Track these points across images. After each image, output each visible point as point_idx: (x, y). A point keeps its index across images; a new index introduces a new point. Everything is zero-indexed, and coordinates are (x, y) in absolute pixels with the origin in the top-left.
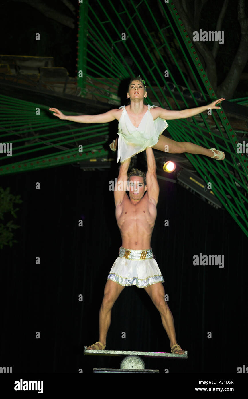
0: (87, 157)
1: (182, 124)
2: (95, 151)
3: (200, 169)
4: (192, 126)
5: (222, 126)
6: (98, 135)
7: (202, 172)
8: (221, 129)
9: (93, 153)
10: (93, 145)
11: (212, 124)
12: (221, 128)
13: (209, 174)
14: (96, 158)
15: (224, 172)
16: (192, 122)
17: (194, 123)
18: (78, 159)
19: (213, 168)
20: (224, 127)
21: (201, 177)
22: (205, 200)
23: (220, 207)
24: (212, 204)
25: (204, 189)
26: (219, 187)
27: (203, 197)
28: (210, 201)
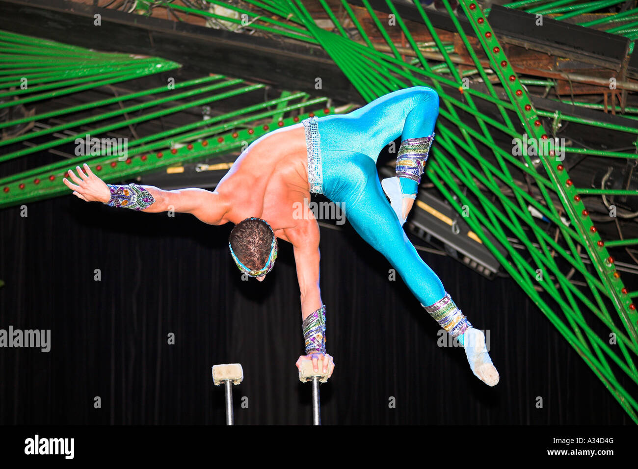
0: (160, 163)
1: (391, 71)
2: (178, 146)
3: (440, 178)
4: (415, 74)
5: (490, 71)
6: (184, 107)
7: (446, 185)
8: (489, 77)
9: (175, 152)
10: (173, 132)
11: (466, 66)
12: (488, 74)
13: (462, 191)
14: (183, 164)
15: (502, 184)
16: (415, 65)
17: (422, 66)
18: (137, 169)
19: (473, 176)
20: (495, 72)
21: (443, 198)
22: (455, 255)
23: (494, 270)
24: (474, 265)
25: (453, 229)
26: (491, 222)
27: (451, 247)
28: (469, 256)
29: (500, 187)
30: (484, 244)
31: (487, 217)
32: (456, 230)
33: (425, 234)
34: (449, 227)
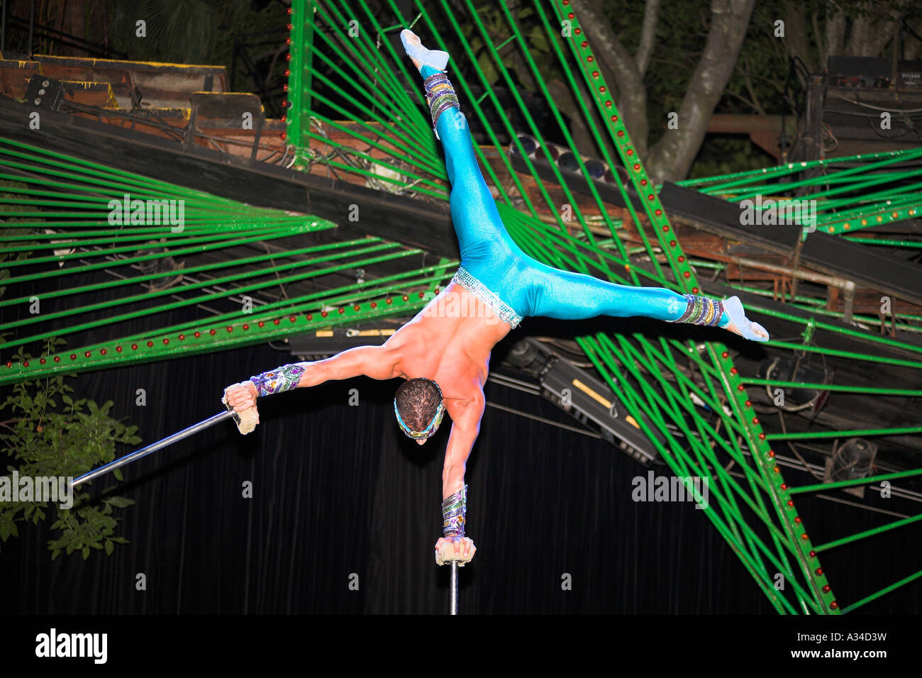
0: (310, 325)
1: (555, 244)
2: (328, 309)
3: (600, 359)
4: (580, 248)
5: (658, 250)
6: (337, 268)
7: (606, 366)
8: (657, 256)
9: (325, 315)
10: (324, 294)
11: (634, 244)
12: (656, 253)
13: (622, 373)
14: (333, 328)
15: (664, 368)
16: (581, 239)
17: (588, 240)
18: (285, 330)
19: (635, 358)
20: (663, 252)
21: (602, 379)
22: (611, 440)
23: (651, 458)
24: (631, 451)
25: (611, 412)
26: (649, 406)
27: (607, 431)
28: (626, 442)
29: (662, 371)
30: (642, 430)
31: (645, 400)
32: (614, 413)
33: (582, 415)
34: (607, 410)
